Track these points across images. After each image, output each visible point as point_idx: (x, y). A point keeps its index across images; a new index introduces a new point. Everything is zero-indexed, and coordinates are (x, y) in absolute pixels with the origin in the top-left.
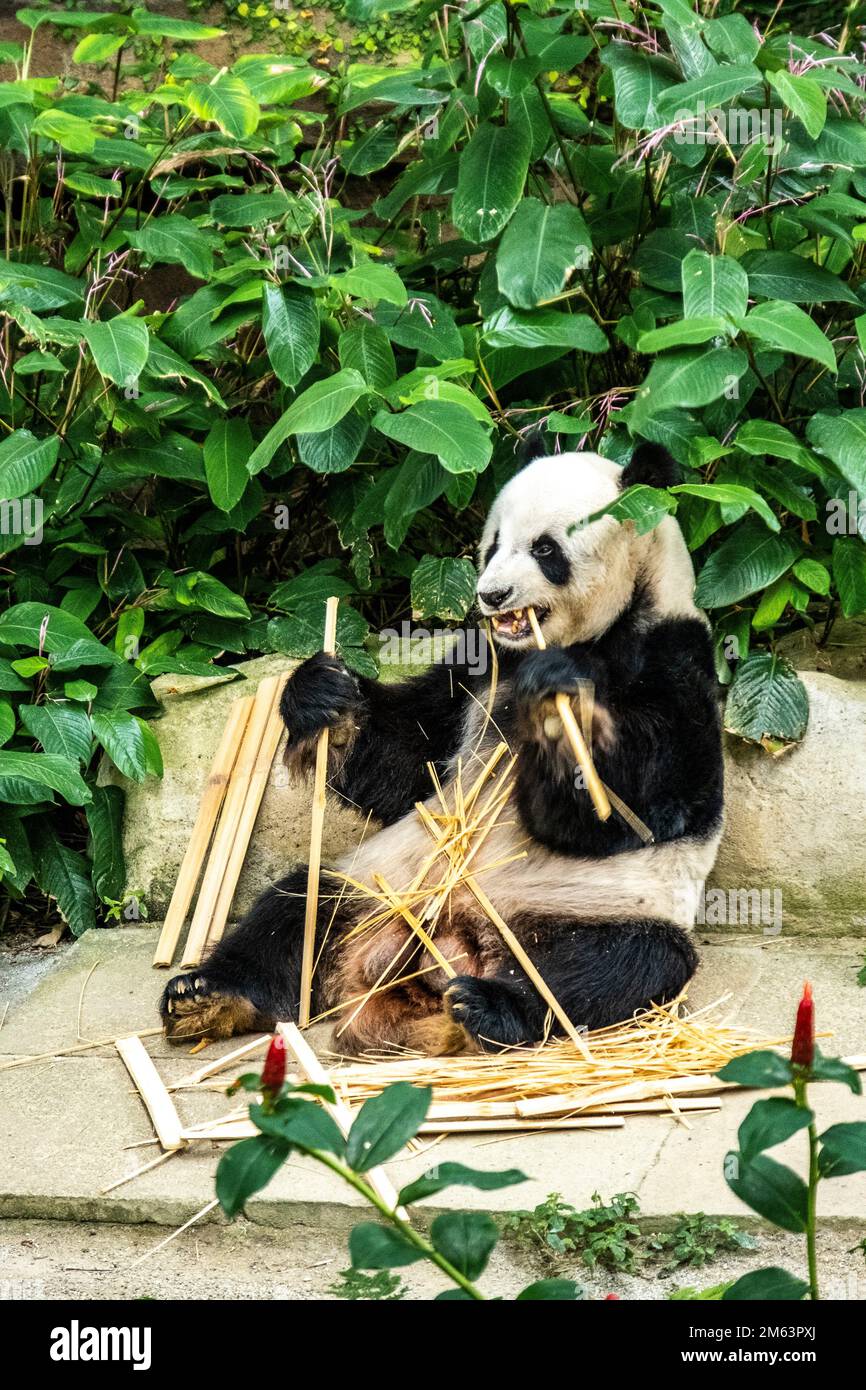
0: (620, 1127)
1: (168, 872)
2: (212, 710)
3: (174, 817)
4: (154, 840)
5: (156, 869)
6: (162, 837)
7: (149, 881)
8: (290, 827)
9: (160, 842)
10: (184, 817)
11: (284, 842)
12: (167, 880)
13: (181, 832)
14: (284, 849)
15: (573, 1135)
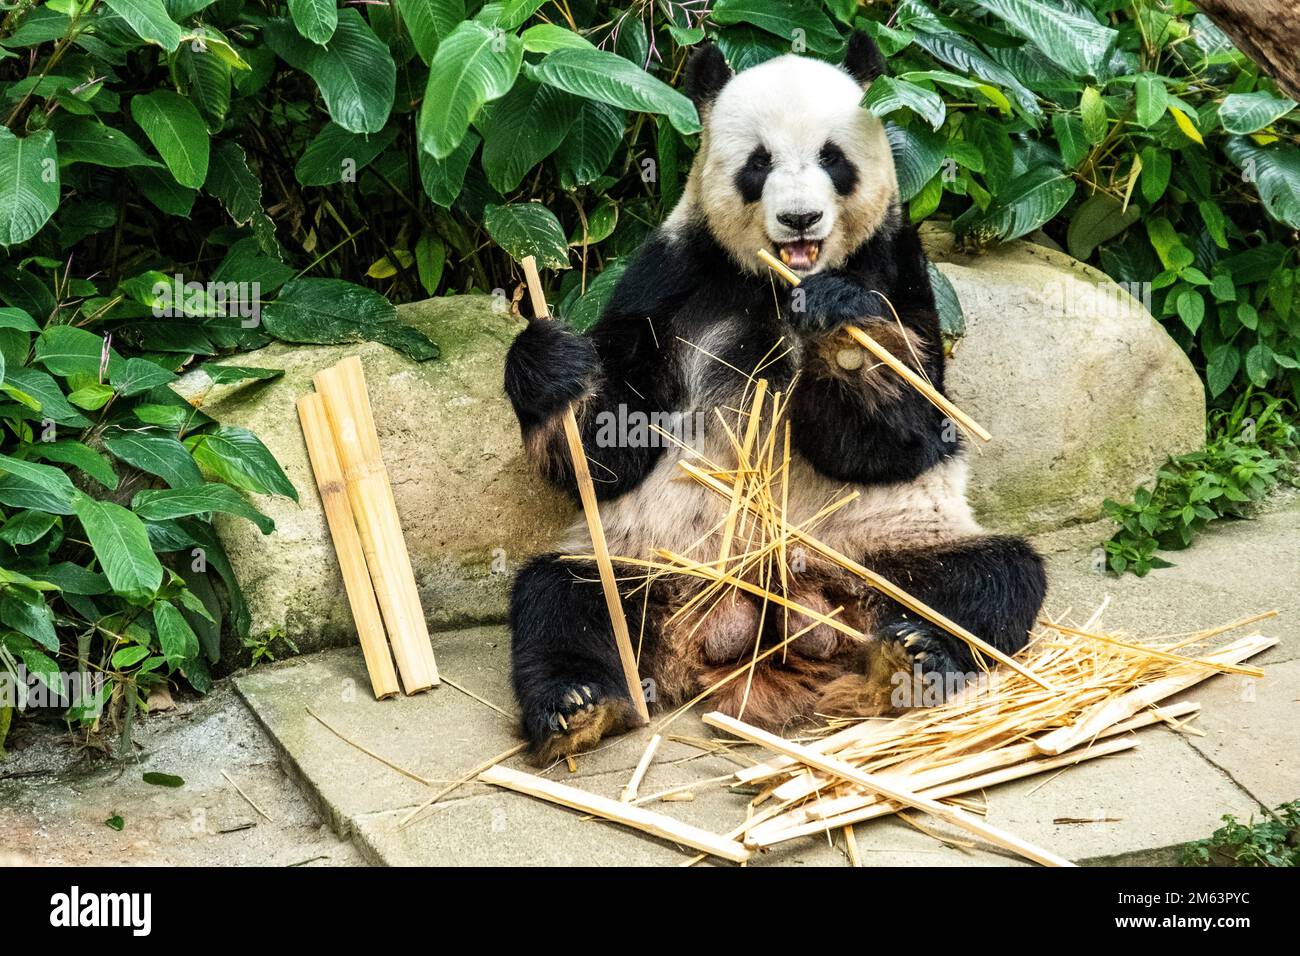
0: (1130, 750)
1: (303, 599)
2: (272, 416)
3: (295, 536)
4: (279, 566)
5: (288, 598)
6: (287, 562)
7: (283, 613)
8: (430, 525)
9: (286, 567)
10: (306, 535)
11: (426, 542)
12: (303, 608)
13: (308, 552)
14: (428, 549)
15: (1103, 765)
